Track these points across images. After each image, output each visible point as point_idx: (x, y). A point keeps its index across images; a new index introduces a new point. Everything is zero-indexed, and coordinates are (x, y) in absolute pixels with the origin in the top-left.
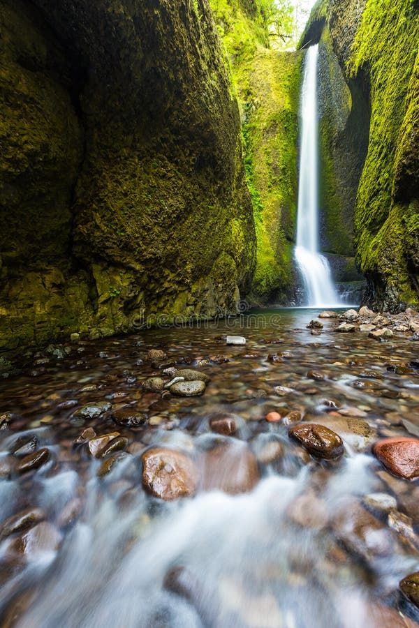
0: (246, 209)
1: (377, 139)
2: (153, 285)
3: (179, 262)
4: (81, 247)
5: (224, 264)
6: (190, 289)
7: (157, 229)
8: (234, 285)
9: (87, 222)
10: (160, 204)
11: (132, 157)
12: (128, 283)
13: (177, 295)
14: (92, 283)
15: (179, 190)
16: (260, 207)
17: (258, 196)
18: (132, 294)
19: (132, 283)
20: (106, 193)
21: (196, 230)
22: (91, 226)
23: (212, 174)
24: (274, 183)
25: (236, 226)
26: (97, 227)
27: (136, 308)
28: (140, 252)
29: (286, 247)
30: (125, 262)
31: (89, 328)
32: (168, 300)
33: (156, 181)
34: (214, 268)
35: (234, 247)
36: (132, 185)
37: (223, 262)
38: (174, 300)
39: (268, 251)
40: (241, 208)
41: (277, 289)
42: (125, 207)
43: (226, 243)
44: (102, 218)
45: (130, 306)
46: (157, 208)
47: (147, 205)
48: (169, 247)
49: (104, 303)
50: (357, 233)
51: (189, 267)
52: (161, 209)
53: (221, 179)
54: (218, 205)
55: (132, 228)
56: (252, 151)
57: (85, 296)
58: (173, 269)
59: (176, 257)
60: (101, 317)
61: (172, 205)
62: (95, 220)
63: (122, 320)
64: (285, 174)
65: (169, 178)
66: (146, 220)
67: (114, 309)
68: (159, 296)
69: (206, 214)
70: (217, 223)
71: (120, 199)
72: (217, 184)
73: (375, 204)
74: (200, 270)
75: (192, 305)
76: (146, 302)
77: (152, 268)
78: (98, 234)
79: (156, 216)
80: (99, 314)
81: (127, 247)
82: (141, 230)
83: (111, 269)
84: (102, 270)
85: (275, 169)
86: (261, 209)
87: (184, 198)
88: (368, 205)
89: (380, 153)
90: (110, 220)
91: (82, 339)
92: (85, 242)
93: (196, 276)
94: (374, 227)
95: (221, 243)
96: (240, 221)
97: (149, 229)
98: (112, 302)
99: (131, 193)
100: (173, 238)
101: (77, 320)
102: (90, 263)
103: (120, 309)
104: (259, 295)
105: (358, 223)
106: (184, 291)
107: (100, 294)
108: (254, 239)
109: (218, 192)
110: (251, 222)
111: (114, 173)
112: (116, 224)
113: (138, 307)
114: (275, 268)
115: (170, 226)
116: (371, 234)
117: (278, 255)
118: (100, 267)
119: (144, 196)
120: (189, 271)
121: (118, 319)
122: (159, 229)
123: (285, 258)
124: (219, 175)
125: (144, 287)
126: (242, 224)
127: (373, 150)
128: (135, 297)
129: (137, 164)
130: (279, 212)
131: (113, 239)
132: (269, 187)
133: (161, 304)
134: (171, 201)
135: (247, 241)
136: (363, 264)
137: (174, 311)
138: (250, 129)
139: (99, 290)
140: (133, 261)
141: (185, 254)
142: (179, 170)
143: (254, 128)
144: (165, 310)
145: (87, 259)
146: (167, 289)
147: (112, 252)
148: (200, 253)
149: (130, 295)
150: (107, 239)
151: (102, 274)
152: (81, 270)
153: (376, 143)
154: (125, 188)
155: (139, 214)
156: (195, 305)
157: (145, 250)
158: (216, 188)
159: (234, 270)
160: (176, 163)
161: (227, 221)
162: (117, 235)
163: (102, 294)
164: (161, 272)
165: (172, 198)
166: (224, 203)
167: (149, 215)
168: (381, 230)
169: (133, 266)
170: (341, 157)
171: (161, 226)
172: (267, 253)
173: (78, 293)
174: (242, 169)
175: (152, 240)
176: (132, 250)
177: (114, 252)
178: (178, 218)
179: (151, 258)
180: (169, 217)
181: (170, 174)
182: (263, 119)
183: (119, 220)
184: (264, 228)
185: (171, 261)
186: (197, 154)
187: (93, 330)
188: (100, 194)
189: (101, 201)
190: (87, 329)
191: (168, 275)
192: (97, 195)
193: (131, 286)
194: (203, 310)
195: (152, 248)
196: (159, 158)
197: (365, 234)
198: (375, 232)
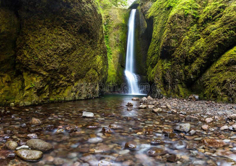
0: (104, 52)
1: (155, 37)
2: (54, 82)
3: (68, 71)
4: (19, 65)
5: (92, 74)
6: (73, 85)
7: (55, 56)
9: (21, 55)
10: (58, 45)
11: (44, 28)
12: (39, 81)
13: (67, 87)
14: (23, 81)
15: (69, 40)
16: (111, 53)
17: (110, 49)
18: (42, 86)
19: (42, 81)
20: (29, 42)
21: (78, 57)
22: (22, 56)
23: (87, 36)
24: (117, 45)
25: (99, 58)
26: (25, 56)
27: (44, 93)
28: (46, 67)
29: (121, 69)
30: (38, 71)
31: (20, 101)
32: (62, 89)
33: (56, 36)
34: (87, 75)
35: (97, 67)
36: (43, 38)
37: (91, 73)
38: (65, 89)
39: (113, 70)
40: (102, 51)
42: (39, 47)
43: (93, 64)
44: (27, 52)
45: (41, 92)
46: (56, 47)
47: (51, 46)
48: (63, 65)
49: (28, 90)
50: (147, 67)
51: (73, 74)
52: (58, 48)
53: (92, 38)
54: (90, 48)
55: (41, 55)
56: (109, 34)
57: (20, 87)
58: (65, 75)
59: (67, 69)
60: (25, 96)
61: (64, 46)
62: (24, 53)
63: (35, 98)
64: (121, 43)
65: (63, 35)
66: (49, 52)
67: (32, 93)
68: (57, 88)
69: (83, 51)
70: (89, 56)
71: (37, 44)
73: (153, 58)
74: (79, 76)
75: (74, 92)
76: (50, 90)
77: (53, 74)
78: (25, 59)
79: (55, 50)
80: (24, 95)
81: (39, 64)
82: (47, 57)
83: (32, 74)
84: (28, 75)
85: (118, 41)
86: (111, 54)
87: (71, 44)
88: (151, 58)
89: (156, 42)
90: (31, 53)
91: (15, 106)
92: (20, 63)
93: (77, 78)
94: (153, 66)
95: (91, 64)
96: (101, 56)
97: (51, 56)
98: (31, 90)
99: (42, 41)
100: (65, 61)
101: (15, 97)
102: (23, 72)
103: (35, 93)
105: (147, 63)
106: (70, 85)
107: (26, 86)
108: (107, 65)
109: (90, 43)
110: (106, 58)
111: (34, 34)
112: (34, 54)
113: (45, 92)
114: (116, 77)
115: (63, 55)
117: (117, 72)
118: (27, 74)
119: (49, 42)
120: (73, 76)
121: (33, 98)
122: (57, 56)
123: (120, 74)
124: (91, 37)
125: (48, 83)
126: (102, 58)
127: (153, 40)
128: (43, 88)
129: (46, 30)
130: (118, 56)
131: (32, 61)
132: (115, 46)
133: (58, 91)
134: (64, 44)
135: (104, 65)
136: (148, 79)
137: (65, 94)
138: (108, 27)
139: (25, 84)
140: (42, 71)
141: (72, 68)
142: (69, 33)
143: (110, 27)
144: (60, 94)
145: (22, 70)
146: (61, 84)
147: (32, 67)
148: (79, 68)
149: (40, 87)
150: (29, 61)
151: (27, 77)
152: (19, 75)
153: (154, 39)
154: (39, 39)
155: (46, 50)
156: (76, 92)
157: (49, 65)
158: (89, 41)
159: (97, 77)
160: (68, 30)
161: (94, 56)
162: (34, 59)
163: (27, 86)
164: (58, 76)
165: (64, 43)
166: (93, 48)
167: (51, 50)
168: (155, 67)
169: (42, 73)
170: (142, 41)
171: (58, 55)
172: (113, 71)
173: (17, 85)
174: (103, 37)
175: (52, 61)
176: (42, 66)
177: (33, 67)
178: (68, 52)
179: (52, 70)
180: (63, 51)
181: (63, 34)
182: (114, 24)
183: (35, 53)
184: (112, 61)
185: (64, 71)
186: (79, 27)
187: (21, 102)
188: (27, 43)
189: (27, 45)
190: (18, 102)
191: (62, 78)
192: (25, 43)
193: (41, 82)
194: (80, 95)
195: (53, 64)
196: (58, 28)
197: (150, 68)
198: (153, 68)
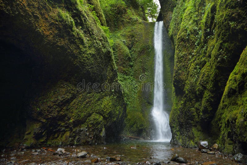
0: (116, 91)
2: (52, 128)
3: (66, 119)
6: (72, 130)
7: (55, 107)
10: (58, 97)
13: (65, 132)
18: (40, 131)
28: (46, 116)
30: (38, 119)
34: (88, 121)
35: (103, 110)
38: (63, 134)
41: (142, 129)
43: (96, 109)
45: (39, 136)
46: (56, 99)
47: (52, 98)
49: (27, 134)
51: (72, 120)
52: (58, 99)
55: (43, 107)
58: (63, 121)
59: (65, 116)
60: (25, 140)
61: (63, 97)
63: (34, 142)
64: (148, 72)
66: (50, 104)
68: (55, 133)
74: (78, 122)
75: (72, 137)
76: (48, 135)
79: (55, 102)
81: (40, 114)
82: (47, 108)
85: (144, 69)
87: (71, 94)
93: (75, 125)
96: (111, 97)
97: (51, 107)
98: (31, 134)
100: (63, 109)
103: (33, 137)
104: (133, 132)
106: (69, 131)
107: (27, 131)
112: (37, 106)
113: (44, 136)
115: (61, 105)
118: (29, 121)
125: (47, 129)
128: (42, 133)
133: (56, 136)
137: (63, 139)
139: (27, 129)
141: (70, 115)
144: (58, 138)
146: (59, 129)
147: (34, 115)
148: (78, 114)
150: (33, 111)
156: (74, 137)
157: (48, 115)
160: (69, 81)
164: (57, 123)
165: (64, 94)
167: (52, 102)
169: (42, 120)
171: (57, 105)
175: (52, 111)
176: (42, 115)
178: (67, 101)
179: (51, 118)
180: (62, 102)
185: (63, 118)
191: (61, 124)
193: (40, 128)
194: (79, 140)
195: (52, 113)
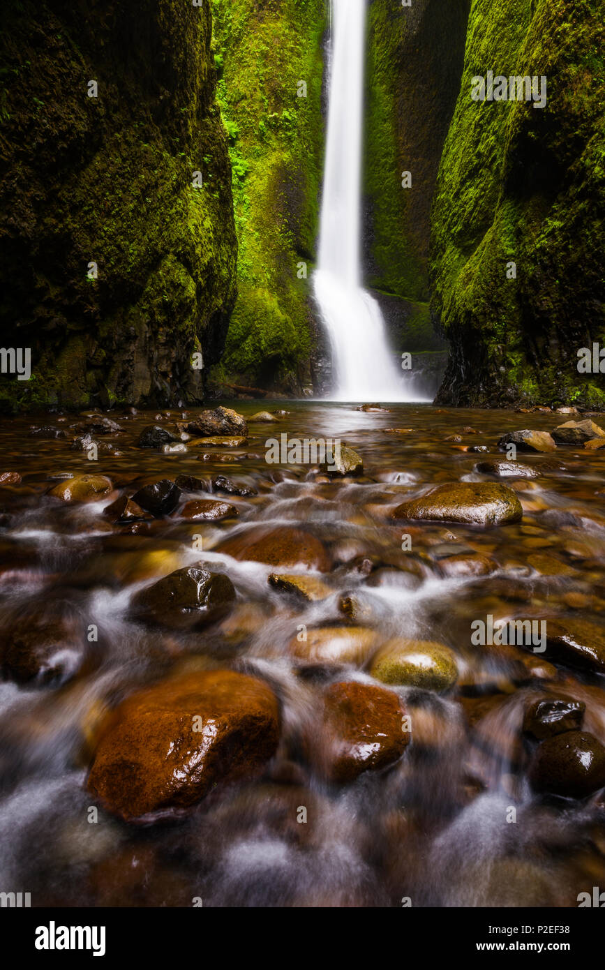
2: (8, 308)
3: (71, 260)
5: (172, 283)
6: (94, 330)
8: (192, 335)
13: (65, 340)
23: (147, 67)
25: (196, 203)
34: (150, 289)
35: (193, 248)
37: (169, 278)
40: (207, 162)
41: (277, 358)
43: (175, 235)
46: (23, 118)
48: (49, 221)
50: (436, 251)
53: (168, 83)
54: (160, 145)
56: (226, 44)
58: (57, 276)
59: (65, 247)
69: (133, 159)
70: (156, 184)
72: (159, 94)
73: (471, 194)
74: (119, 288)
75: (100, 366)
88: (458, 195)
93: (109, 301)
94: (468, 239)
96: (205, 193)
100: (59, 200)
104: (239, 370)
105: (439, 229)
106: (81, 333)
109: (160, 114)
110: (226, 200)
115: (52, 168)
116: (461, 253)
120: (95, 285)
123: (294, 294)
126: (208, 203)
127: (469, 85)
134: (56, 105)
135: (218, 241)
136: (444, 314)
141: (86, 243)
148: (118, 247)
156: (106, 369)
159: (192, 301)
161: (178, 185)
166: (171, 142)
168: (479, 248)
170: (409, 92)
174: (211, 74)
175: (10, 195)
178: (72, 153)
185: (54, 256)
194: (124, 381)
197: (451, 254)
198: (467, 251)
